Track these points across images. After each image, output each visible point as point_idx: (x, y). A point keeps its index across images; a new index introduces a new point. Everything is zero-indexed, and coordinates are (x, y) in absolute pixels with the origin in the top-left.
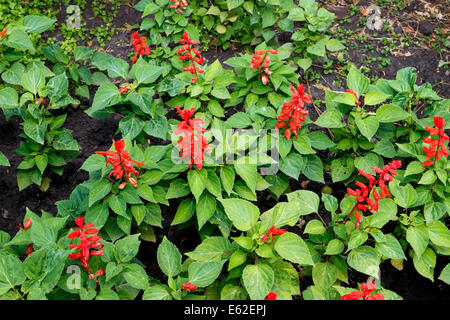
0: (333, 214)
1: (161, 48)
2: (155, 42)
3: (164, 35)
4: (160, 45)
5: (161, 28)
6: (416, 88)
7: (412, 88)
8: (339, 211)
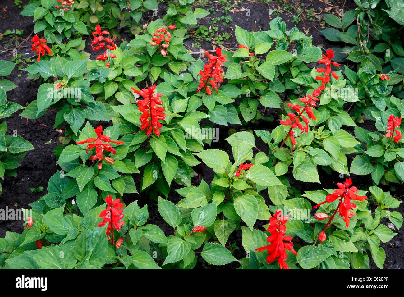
0: (269, 144)
1: (57, 46)
2: (50, 42)
3: (56, 33)
4: (55, 44)
5: (54, 27)
6: (288, 33)
7: (285, 34)
8: (272, 141)
